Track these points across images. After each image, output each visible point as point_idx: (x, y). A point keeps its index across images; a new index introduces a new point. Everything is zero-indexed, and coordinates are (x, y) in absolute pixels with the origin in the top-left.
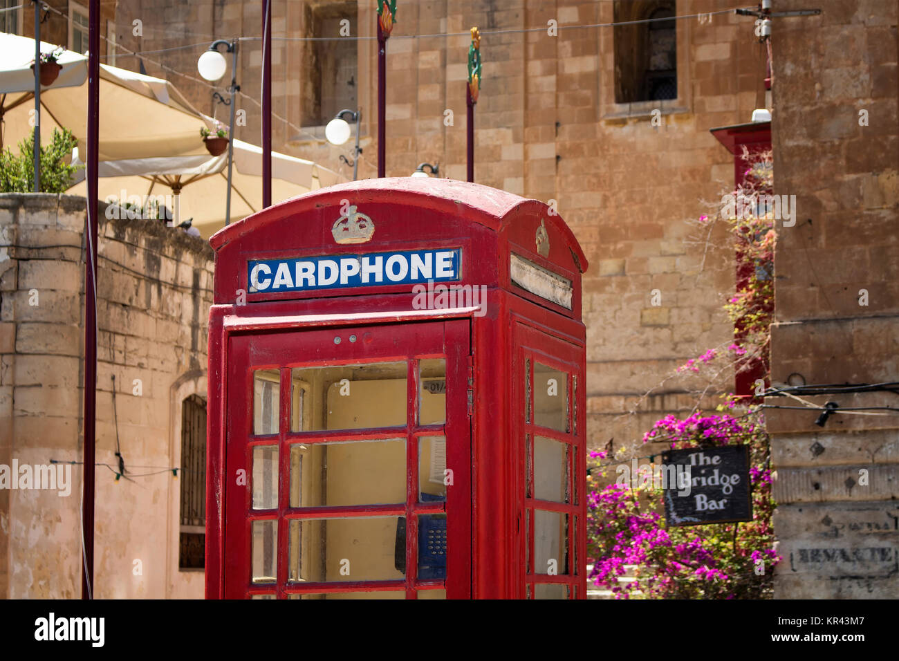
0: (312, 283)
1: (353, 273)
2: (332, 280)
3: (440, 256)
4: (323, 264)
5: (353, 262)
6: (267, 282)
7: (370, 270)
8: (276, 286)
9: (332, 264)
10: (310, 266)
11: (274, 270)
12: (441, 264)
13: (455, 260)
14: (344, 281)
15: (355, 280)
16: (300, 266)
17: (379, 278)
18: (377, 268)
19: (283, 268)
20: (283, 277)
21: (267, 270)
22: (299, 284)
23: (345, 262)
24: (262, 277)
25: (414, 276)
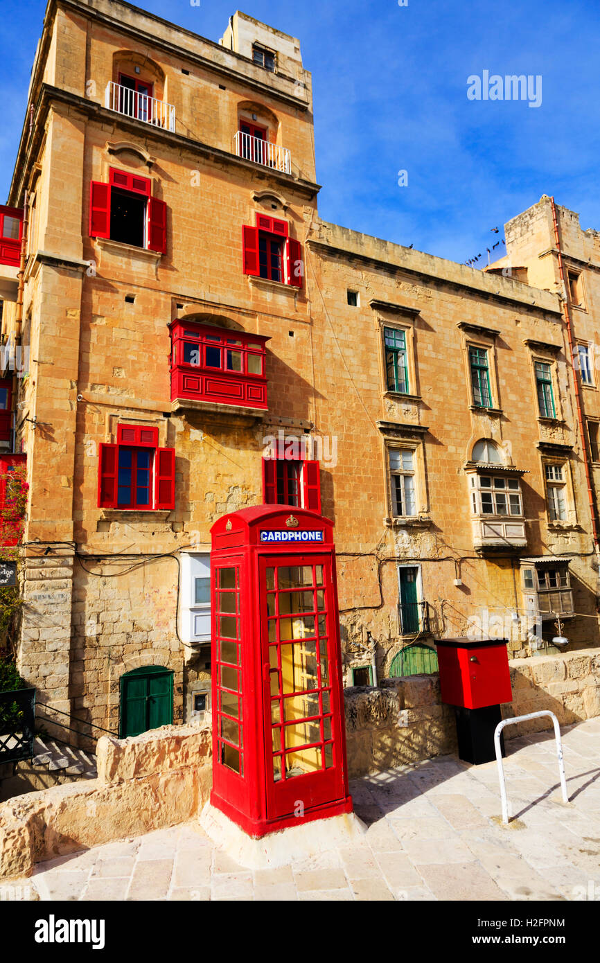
0: (280, 539)
1: (292, 536)
2: (286, 539)
3: (317, 533)
4: (283, 533)
5: (292, 533)
6: (266, 538)
7: (297, 536)
8: (269, 539)
9: (286, 533)
10: (279, 533)
11: (268, 534)
12: (317, 536)
13: (321, 535)
14: (290, 539)
15: (293, 539)
16: (276, 533)
17: (300, 539)
18: (299, 535)
19: (271, 534)
20: (271, 536)
21: (266, 534)
22: (276, 539)
23: (290, 533)
24: (264, 536)
25: (310, 539)
